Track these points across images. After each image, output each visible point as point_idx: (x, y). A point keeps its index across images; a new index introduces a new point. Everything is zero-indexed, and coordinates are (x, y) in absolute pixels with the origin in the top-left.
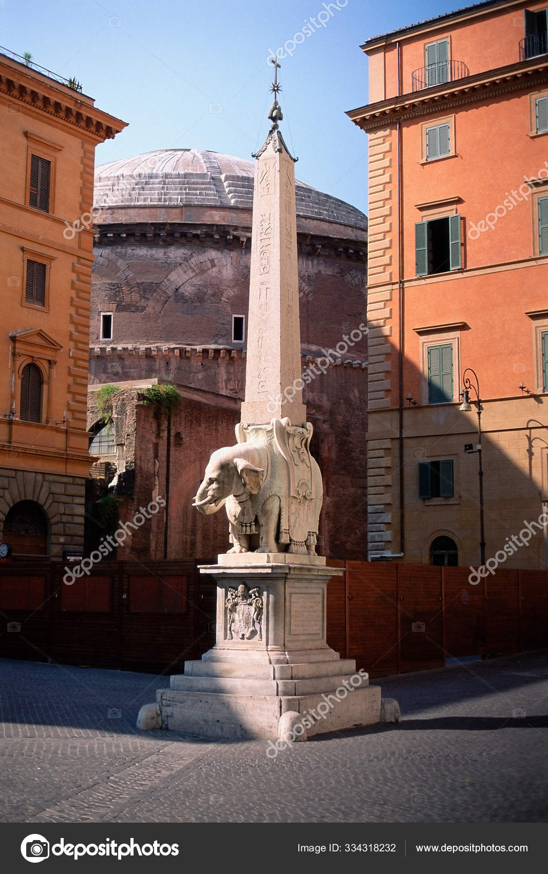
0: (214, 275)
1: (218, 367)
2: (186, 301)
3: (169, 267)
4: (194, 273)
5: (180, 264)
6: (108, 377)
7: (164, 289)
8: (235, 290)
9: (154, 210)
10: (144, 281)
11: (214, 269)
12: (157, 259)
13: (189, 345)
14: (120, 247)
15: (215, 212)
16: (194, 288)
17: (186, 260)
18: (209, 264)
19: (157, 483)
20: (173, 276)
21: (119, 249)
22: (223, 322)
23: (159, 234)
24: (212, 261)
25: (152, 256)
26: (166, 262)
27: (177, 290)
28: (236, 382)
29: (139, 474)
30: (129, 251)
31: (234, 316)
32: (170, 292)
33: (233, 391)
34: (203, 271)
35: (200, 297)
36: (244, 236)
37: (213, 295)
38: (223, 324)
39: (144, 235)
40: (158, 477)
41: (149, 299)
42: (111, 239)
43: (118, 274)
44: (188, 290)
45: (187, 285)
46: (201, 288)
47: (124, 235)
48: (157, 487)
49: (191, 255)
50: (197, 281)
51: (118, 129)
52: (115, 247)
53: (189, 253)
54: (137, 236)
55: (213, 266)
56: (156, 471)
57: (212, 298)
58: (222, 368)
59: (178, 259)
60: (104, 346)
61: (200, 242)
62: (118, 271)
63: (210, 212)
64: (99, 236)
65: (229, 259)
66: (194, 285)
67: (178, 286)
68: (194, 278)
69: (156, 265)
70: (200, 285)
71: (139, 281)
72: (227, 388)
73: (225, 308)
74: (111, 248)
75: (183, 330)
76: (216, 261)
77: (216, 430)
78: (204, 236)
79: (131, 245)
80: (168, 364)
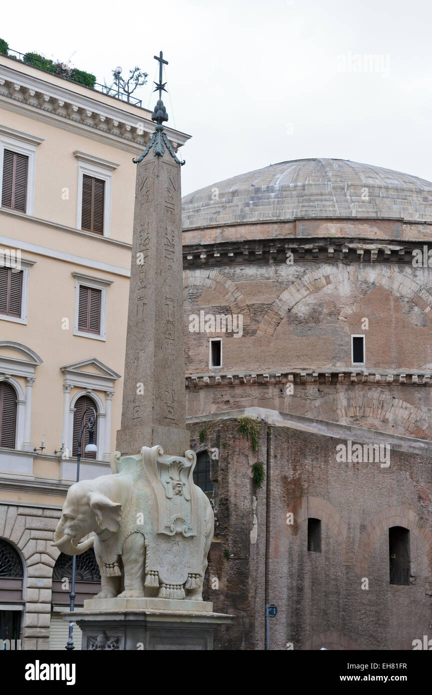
0: (329, 292)
1: (337, 392)
2: (300, 322)
3: (282, 286)
4: (308, 292)
5: (293, 283)
6: (218, 407)
7: (276, 310)
8: (354, 308)
9: (266, 226)
10: (254, 303)
11: (329, 286)
12: (268, 279)
13: (304, 369)
14: (228, 267)
15: (331, 225)
16: (308, 308)
17: (299, 278)
18: (324, 281)
19: (255, 521)
20: (285, 296)
21: (227, 270)
22: (341, 343)
23: (269, 252)
24: (327, 278)
25: (262, 275)
26: (277, 281)
27: (290, 310)
28: (358, 408)
29: (234, 513)
30: (238, 270)
31: (353, 336)
32: (283, 314)
33: (354, 419)
34: (318, 289)
35: (314, 317)
36: (361, 249)
37: (330, 315)
38: (342, 345)
39: (252, 253)
40: (257, 516)
41: (260, 322)
42: (219, 259)
43: (227, 297)
44: (302, 310)
45: (300, 304)
46: (316, 307)
47: (232, 255)
48: (256, 526)
49: (304, 271)
50: (312, 300)
51: (180, 142)
52: (222, 268)
53: (302, 270)
54: (246, 255)
55: (329, 282)
56: (254, 508)
57: (329, 318)
58: (341, 394)
59: (290, 277)
60: (213, 374)
61: (314, 257)
62: (227, 293)
63: (325, 225)
64: (205, 256)
65: (346, 275)
66: (308, 305)
67: (291, 305)
68: (308, 297)
69: (266, 285)
70: (315, 304)
71: (249, 303)
72: (346, 416)
73: (343, 328)
74: (218, 269)
75: (298, 354)
76: (331, 277)
77: (325, 462)
78: (317, 250)
79: (240, 264)
80: (281, 391)
